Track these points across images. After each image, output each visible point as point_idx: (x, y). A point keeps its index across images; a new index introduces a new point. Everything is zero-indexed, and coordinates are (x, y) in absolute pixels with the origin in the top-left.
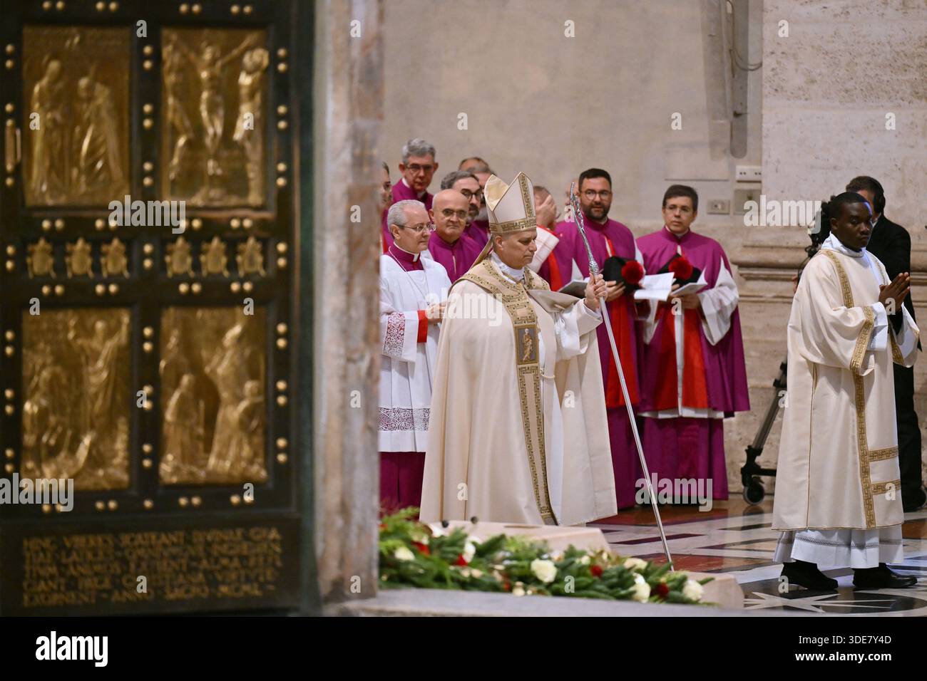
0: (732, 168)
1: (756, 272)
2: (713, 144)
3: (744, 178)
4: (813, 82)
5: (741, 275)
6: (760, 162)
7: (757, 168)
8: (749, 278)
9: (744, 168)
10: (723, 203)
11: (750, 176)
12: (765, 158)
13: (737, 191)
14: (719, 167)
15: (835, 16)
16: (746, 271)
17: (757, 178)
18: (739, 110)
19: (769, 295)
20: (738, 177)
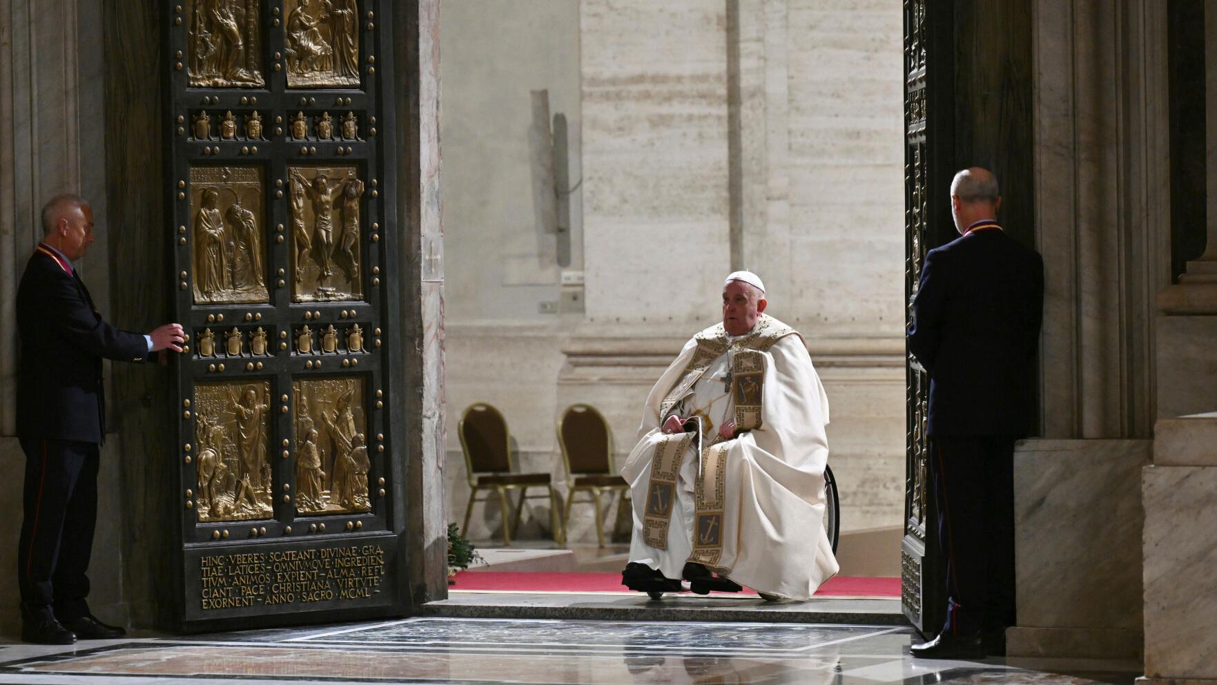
0: (559, 276)
1: (582, 360)
2: (541, 255)
3: (569, 282)
4: (625, 201)
5: (570, 363)
6: (582, 269)
7: (580, 274)
8: (577, 365)
9: (569, 274)
10: (551, 304)
11: (573, 281)
12: (587, 265)
13: (563, 294)
14: (549, 274)
15: (643, 146)
16: (574, 359)
17: (580, 282)
18: (562, 225)
19: (595, 379)
20: (564, 281)
